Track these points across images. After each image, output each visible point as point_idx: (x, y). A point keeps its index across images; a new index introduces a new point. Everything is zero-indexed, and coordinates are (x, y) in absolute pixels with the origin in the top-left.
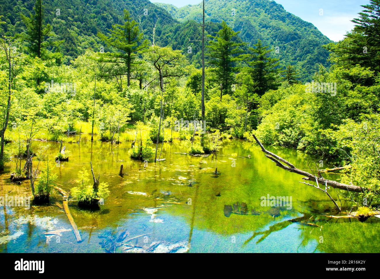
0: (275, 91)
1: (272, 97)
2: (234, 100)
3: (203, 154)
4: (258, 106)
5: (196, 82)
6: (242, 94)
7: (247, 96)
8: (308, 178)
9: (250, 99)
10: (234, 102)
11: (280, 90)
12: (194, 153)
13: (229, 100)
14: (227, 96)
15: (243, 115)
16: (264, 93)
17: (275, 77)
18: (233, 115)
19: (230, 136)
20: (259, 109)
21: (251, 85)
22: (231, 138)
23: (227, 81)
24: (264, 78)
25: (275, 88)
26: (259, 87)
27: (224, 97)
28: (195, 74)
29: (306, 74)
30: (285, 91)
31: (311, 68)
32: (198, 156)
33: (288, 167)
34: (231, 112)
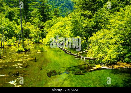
0: (51, 20)
1: (50, 23)
2: (33, 24)
3: (24, 52)
4: (44, 27)
5: (11, 15)
6: (37, 22)
7: (39, 23)
8: (76, 57)
9: (41, 25)
10: (33, 26)
11: (53, 20)
12: (19, 52)
13: (30, 25)
14: (28, 23)
15: (38, 32)
16: (46, 21)
17: (50, 14)
18: (34, 32)
19: (33, 42)
20: (45, 29)
21: (40, 17)
22: (33, 43)
23: (27, 15)
24: (45, 14)
25: (50, 19)
26: (43, 18)
27: (27, 23)
28: (10, 11)
29: (61, 12)
30: (55, 20)
31: (63, 10)
32: (23, 53)
33: (69, 53)
34: (32, 31)
